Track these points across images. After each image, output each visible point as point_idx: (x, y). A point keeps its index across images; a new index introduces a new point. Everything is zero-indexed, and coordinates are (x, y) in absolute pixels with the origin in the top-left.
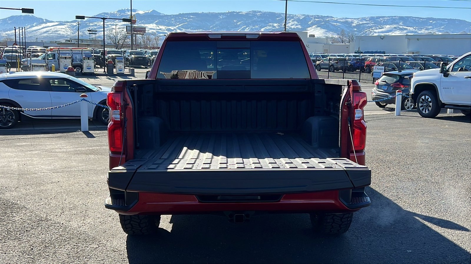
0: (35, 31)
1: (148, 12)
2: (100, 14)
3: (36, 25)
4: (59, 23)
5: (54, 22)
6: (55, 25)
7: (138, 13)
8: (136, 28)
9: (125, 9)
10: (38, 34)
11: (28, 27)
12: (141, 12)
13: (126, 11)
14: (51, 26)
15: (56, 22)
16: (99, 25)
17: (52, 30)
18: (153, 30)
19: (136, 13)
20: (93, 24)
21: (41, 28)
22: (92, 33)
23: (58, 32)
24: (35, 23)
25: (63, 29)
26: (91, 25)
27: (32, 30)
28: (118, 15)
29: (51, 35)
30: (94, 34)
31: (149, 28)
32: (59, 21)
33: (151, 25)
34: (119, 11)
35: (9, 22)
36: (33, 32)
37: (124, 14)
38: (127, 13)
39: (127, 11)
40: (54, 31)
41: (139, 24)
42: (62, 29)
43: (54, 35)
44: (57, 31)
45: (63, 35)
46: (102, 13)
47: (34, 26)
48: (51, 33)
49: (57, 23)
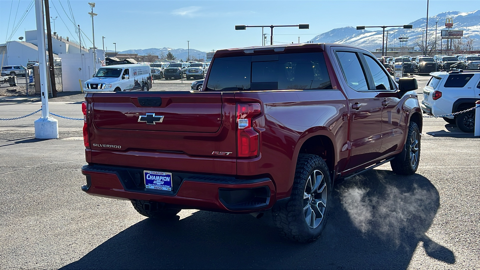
0: (354, 41)
1: (472, 13)
2: (418, 20)
3: (355, 37)
4: (376, 32)
5: (372, 32)
6: (372, 34)
7: (461, 15)
8: (452, 32)
9: (446, 12)
10: (357, 45)
11: (348, 39)
12: (464, 14)
13: (446, 15)
14: (369, 36)
15: (374, 31)
16: (417, 32)
17: (369, 40)
18: (476, 33)
19: (459, 16)
20: (410, 31)
21: (359, 39)
22: (403, 41)
23: (375, 42)
24: (354, 35)
25: (381, 38)
26: (409, 32)
27: (350, 41)
28: (437, 20)
29: (369, 44)
30: (405, 41)
31: (472, 30)
32: (377, 30)
33: (475, 27)
34: (438, 16)
35: (331, 35)
36: (351, 43)
37: (444, 18)
38: (448, 16)
39: (448, 14)
40: (372, 41)
41: (461, 27)
42: (379, 38)
43: (371, 44)
44: (374, 40)
45: (380, 44)
46: (421, 19)
47: (353, 38)
48: (368, 43)
49: (375, 33)
